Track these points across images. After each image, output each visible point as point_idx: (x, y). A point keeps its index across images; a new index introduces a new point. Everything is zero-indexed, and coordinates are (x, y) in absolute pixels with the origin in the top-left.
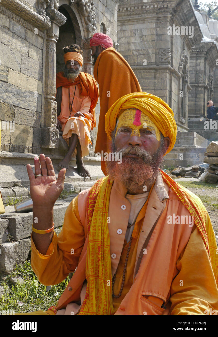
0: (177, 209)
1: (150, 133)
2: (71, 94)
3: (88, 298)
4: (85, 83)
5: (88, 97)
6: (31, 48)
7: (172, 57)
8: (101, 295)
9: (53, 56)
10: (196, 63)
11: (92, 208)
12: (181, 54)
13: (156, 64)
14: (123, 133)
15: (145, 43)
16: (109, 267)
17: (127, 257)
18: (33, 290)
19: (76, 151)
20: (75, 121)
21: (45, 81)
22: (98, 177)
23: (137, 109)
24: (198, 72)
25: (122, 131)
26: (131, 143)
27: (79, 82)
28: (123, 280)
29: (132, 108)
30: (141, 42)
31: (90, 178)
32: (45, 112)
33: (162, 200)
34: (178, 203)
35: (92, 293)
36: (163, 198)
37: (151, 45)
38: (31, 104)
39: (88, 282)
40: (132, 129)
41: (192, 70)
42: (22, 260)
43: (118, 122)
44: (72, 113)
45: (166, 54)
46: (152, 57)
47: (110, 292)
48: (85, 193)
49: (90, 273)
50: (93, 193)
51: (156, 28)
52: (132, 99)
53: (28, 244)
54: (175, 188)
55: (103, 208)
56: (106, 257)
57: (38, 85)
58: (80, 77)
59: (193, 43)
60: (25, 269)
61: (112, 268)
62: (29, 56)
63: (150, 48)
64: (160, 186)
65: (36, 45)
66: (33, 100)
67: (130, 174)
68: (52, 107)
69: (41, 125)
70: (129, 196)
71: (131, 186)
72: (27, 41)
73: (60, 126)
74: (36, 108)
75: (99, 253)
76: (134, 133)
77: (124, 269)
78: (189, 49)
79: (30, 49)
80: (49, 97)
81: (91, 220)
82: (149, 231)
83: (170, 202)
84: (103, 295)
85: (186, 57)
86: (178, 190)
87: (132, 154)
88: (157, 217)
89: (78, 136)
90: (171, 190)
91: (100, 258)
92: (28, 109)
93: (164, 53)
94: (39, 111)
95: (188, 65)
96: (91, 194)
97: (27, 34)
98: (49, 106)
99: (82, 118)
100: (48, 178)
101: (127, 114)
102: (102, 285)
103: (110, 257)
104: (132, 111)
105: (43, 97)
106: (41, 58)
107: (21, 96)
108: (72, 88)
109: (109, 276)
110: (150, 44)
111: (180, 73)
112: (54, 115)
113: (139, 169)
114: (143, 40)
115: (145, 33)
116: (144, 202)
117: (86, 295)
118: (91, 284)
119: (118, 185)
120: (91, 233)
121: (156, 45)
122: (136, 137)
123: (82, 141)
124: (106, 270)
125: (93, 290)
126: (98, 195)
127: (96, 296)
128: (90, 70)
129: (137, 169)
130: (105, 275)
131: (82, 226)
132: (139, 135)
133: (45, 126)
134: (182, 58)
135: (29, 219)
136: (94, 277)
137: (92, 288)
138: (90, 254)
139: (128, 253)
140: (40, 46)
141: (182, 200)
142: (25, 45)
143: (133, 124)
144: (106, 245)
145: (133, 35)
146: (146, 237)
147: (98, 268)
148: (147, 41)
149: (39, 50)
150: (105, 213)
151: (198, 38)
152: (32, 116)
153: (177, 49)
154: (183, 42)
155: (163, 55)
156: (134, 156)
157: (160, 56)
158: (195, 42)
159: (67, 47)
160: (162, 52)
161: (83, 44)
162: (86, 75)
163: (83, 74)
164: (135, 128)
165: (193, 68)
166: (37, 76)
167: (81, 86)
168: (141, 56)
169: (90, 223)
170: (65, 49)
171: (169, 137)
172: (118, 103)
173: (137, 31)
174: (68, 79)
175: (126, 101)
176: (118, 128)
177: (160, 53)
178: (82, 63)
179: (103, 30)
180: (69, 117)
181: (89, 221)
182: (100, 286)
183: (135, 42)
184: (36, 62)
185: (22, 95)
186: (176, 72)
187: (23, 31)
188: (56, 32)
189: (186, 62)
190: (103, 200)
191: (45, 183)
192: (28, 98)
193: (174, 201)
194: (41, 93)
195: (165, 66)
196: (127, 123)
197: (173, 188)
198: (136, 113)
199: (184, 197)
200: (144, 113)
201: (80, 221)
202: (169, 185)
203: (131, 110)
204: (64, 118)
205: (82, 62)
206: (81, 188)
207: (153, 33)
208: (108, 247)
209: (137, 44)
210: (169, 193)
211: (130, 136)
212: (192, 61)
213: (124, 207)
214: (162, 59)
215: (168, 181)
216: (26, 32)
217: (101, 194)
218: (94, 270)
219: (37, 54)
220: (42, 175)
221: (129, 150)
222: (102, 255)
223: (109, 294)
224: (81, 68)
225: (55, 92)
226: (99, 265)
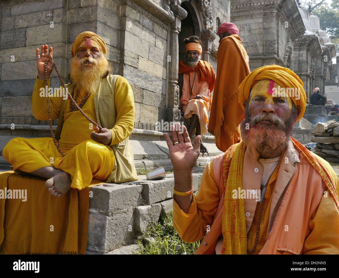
0: (308, 172)
1: (283, 101)
2: (191, 79)
3: (224, 252)
4: (204, 70)
5: (207, 82)
6: (158, 39)
7: (278, 48)
8: (237, 249)
9: (176, 46)
10: (299, 54)
11: (226, 171)
12: (286, 46)
13: (263, 54)
14: (257, 102)
15: (254, 36)
16: (244, 224)
17: (260, 215)
18: (164, 249)
19: (195, 129)
20: (196, 103)
21: (169, 68)
22: (215, 153)
23: (271, 80)
24: (300, 62)
25: (256, 100)
26: (265, 110)
27: (198, 69)
28: (256, 237)
29: (265, 79)
30: (249, 35)
31: (208, 154)
32: (169, 95)
33: (293, 164)
34: (309, 166)
35: (229, 247)
36: (294, 162)
37: (259, 38)
38: (157, 88)
39: (224, 237)
40: (266, 98)
41: (295, 60)
42: (154, 222)
43: (251, 92)
44: (192, 97)
45: (273, 45)
46: (259, 49)
47: (245, 248)
48: (220, 158)
49: (227, 228)
50: (227, 157)
51: (263, 22)
52: (265, 71)
53: (159, 208)
54: (305, 153)
55: (237, 170)
56: (241, 215)
57: (163, 71)
58: (199, 64)
59: (296, 36)
60: (157, 230)
61: (247, 226)
62: (155, 46)
63: (257, 41)
64: (291, 151)
65: (162, 37)
66: (159, 84)
67: (264, 139)
68: (175, 90)
69: (165, 106)
70: (262, 160)
71: (265, 150)
72: (154, 33)
73: (182, 107)
74: (161, 91)
75: (234, 211)
76: (268, 101)
77: (258, 227)
78: (293, 41)
79: (156, 40)
80: (172, 81)
81: (226, 182)
82: (281, 192)
83: (301, 166)
84: (239, 250)
85: (291, 48)
86: (308, 155)
87: (266, 120)
88: (289, 179)
89: (197, 117)
90: (301, 155)
91: (236, 216)
92: (155, 91)
93: (270, 45)
94: (164, 94)
95: (293, 55)
96: (225, 158)
97: (154, 26)
98: (173, 90)
99: (202, 101)
100: (185, 145)
101: (261, 84)
102: (238, 240)
103: (244, 215)
104: (266, 81)
105: (167, 82)
106: (166, 48)
107: (149, 81)
108: (192, 74)
109: (244, 232)
110: (257, 37)
111: (285, 62)
112: (176, 98)
113: (272, 134)
114: (251, 34)
115: (253, 27)
116: (276, 166)
117: (222, 249)
118: (228, 239)
119: (251, 150)
120: (227, 193)
121: (263, 38)
122: (270, 105)
123: (201, 120)
124: (241, 227)
125: (230, 245)
126: (232, 159)
127: (232, 250)
128: (207, 58)
129: (271, 134)
130: (240, 231)
131: (218, 187)
132: (272, 103)
133: (169, 107)
134: (287, 49)
135: (159, 186)
136: (230, 233)
137: (228, 243)
138: (226, 211)
139: (261, 213)
140: (164, 37)
141: (313, 164)
142: (152, 36)
143: (267, 93)
144: (241, 204)
145: (242, 29)
146: (279, 197)
147: (234, 225)
148: (255, 34)
149: (164, 40)
150: (239, 175)
151: (301, 31)
152: (158, 98)
153: (282, 41)
154: (288, 35)
155: (269, 46)
156: (267, 122)
157: (267, 48)
158: (299, 34)
159: (188, 39)
160: (269, 44)
161: (201, 36)
162: (204, 63)
163: (202, 62)
164: (268, 96)
165: (296, 59)
166: (162, 63)
167: (200, 73)
168: (250, 47)
169: (225, 184)
170: (186, 40)
171: (299, 106)
172: (252, 75)
173: (246, 26)
174: (189, 67)
175: (260, 73)
176: (251, 98)
177: (267, 45)
178: (201, 53)
179: (218, 24)
180: (190, 100)
181: (224, 182)
182: (236, 241)
183: (244, 35)
184: (161, 51)
185: (149, 79)
186: (282, 61)
187: (150, 24)
188: (179, 25)
189: (291, 53)
190: (237, 164)
191: (183, 150)
192: (154, 82)
193: (305, 165)
194: (165, 78)
195: (271, 56)
196: (261, 92)
197: (304, 153)
198: (270, 83)
199: (315, 161)
200: (277, 83)
201: (215, 182)
202: (299, 151)
203: (264, 80)
204: (185, 100)
205: (201, 51)
206: (200, 162)
207: (260, 27)
208: (243, 206)
209: (246, 37)
210: (300, 157)
211: (264, 104)
212: (295, 52)
213: (256, 170)
214: (269, 50)
215: (298, 147)
216: (153, 25)
217: (235, 158)
218: (230, 226)
219: (162, 44)
220: (179, 142)
221: (264, 116)
222: (237, 213)
223: (244, 248)
224: (200, 57)
225: (177, 77)
226: (234, 221)
